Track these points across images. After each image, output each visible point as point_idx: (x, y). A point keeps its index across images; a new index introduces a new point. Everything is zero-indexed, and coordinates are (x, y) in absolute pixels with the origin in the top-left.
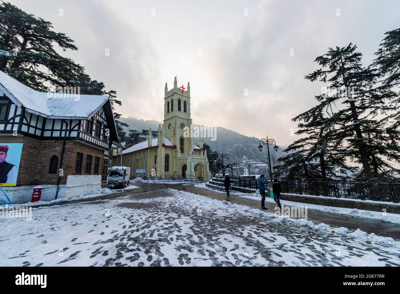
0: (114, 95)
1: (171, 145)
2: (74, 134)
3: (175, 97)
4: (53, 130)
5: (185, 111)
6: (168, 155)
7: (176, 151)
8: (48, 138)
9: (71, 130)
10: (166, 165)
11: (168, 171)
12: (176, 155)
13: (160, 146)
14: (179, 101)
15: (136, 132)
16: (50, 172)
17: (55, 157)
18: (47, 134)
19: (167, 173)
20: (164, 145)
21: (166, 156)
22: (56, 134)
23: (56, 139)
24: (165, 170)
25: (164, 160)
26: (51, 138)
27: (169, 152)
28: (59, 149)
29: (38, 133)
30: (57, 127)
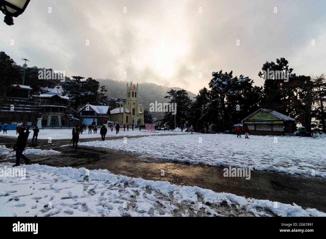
0: (104, 88)
1: (129, 112)
2: (104, 116)
3: (131, 91)
4: (100, 116)
5: (136, 97)
6: (128, 116)
7: (131, 115)
8: (99, 117)
9: (103, 116)
10: (126, 120)
11: (127, 122)
12: (131, 116)
13: (124, 113)
14: (133, 93)
15: (114, 100)
16: (100, 123)
17: (101, 121)
18: (99, 116)
19: (127, 123)
20: (126, 112)
21: (127, 116)
22: (101, 116)
23: (101, 117)
24: (126, 122)
25: (126, 118)
26: (100, 117)
27: (128, 115)
28: (102, 119)
29: (97, 116)
30: (101, 115)
